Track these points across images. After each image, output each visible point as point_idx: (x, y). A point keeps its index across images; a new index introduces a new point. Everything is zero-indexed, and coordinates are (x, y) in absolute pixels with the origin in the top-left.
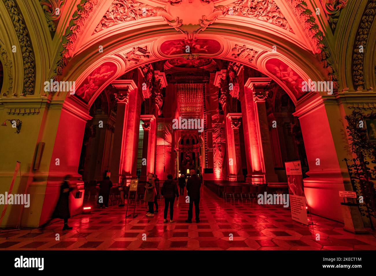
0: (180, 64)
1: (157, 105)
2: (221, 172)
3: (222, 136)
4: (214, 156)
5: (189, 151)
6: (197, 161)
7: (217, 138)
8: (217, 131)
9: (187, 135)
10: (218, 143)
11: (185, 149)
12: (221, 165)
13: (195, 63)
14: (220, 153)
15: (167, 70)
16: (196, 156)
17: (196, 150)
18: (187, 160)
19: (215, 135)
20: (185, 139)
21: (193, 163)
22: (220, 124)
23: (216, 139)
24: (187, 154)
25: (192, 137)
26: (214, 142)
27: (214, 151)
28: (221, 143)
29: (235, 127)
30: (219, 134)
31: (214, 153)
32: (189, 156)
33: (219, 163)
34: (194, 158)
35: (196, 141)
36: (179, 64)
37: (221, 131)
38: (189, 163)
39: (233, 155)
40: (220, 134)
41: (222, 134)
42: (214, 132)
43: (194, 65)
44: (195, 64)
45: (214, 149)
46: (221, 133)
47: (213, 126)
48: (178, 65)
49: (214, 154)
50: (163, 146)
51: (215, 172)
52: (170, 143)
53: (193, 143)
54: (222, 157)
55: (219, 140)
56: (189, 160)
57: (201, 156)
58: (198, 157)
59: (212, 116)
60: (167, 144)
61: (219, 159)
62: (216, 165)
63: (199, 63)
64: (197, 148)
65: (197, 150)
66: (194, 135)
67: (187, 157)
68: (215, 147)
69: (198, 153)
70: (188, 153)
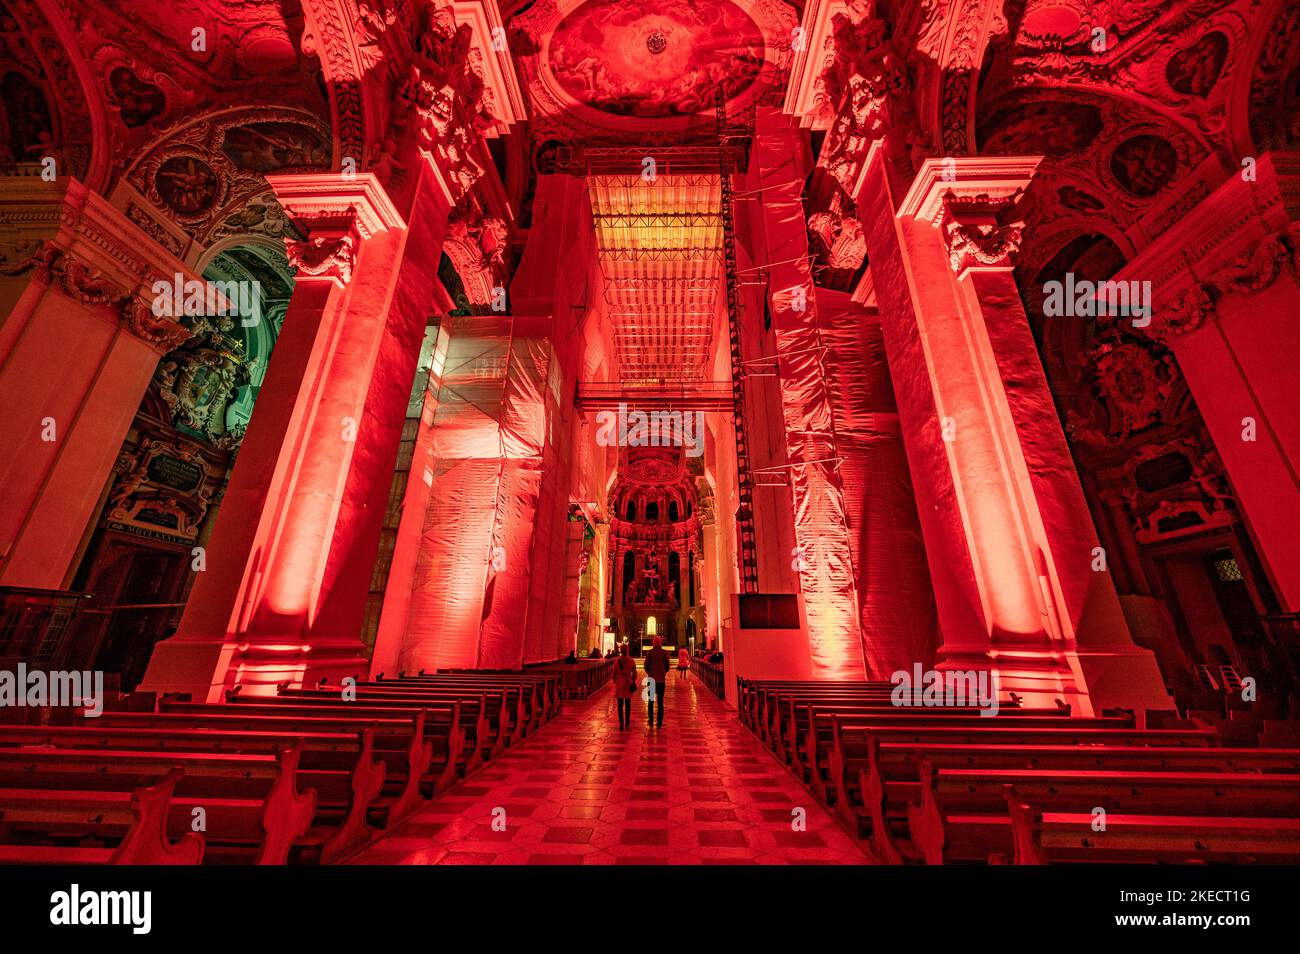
0: (608, 96)
1: (427, 155)
2: (852, 621)
3: (837, 397)
4: (800, 515)
5: (657, 546)
6: (685, 587)
7: (807, 409)
8: (811, 368)
9: (648, 487)
10: (816, 438)
11: (642, 539)
12: (846, 576)
13: (677, 90)
14: (832, 494)
15: (545, 119)
16: (683, 561)
17: (682, 541)
18: (648, 579)
19: (800, 392)
20: (642, 500)
21: (669, 595)
22: (822, 332)
23: (805, 412)
24: (647, 560)
25: (668, 495)
26: (793, 434)
27: (798, 483)
28: (837, 439)
29: (982, 257)
30: (818, 386)
31: (799, 493)
32: (655, 567)
33: (835, 561)
34: (674, 573)
35: (681, 510)
36: (604, 92)
37: (834, 370)
38: (654, 592)
39: (997, 469)
40: (828, 389)
41: (837, 389)
42: (788, 377)
43: (677, 103)
44: (680, 94)
45: (797, 473)
46: (835, 380)
47: (783, 344)
48: (601, 97)
49: (800, 502)
50: (493, 461)
51: (810, 621)
52: (538, 448)
53: (673, 516)
54: (847, 522)
55: (821, 420)
56: (656, 580)
57: (702, 562)
58: (691, 565)
59: (774, 291)
60: (517, 450)
61: (834, 535)
62: (815, 574)
63: (699, 87)
64: (686, 537)
65: (686, 544)
66: (674, 485)
67: (647, 568)
68: (797, 458)
69: (691, 553)
70: (653, 554)
